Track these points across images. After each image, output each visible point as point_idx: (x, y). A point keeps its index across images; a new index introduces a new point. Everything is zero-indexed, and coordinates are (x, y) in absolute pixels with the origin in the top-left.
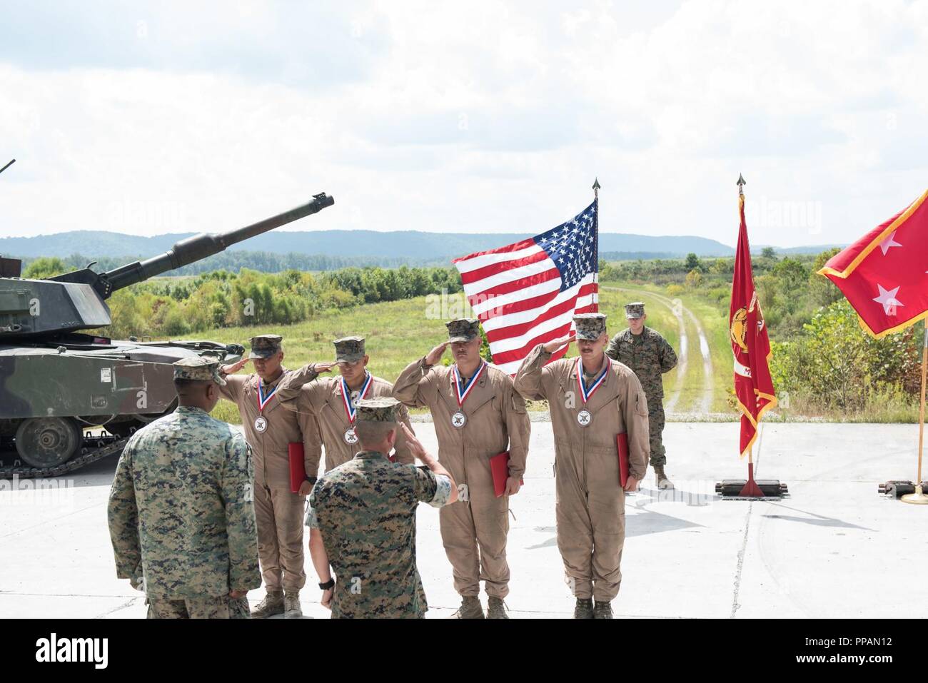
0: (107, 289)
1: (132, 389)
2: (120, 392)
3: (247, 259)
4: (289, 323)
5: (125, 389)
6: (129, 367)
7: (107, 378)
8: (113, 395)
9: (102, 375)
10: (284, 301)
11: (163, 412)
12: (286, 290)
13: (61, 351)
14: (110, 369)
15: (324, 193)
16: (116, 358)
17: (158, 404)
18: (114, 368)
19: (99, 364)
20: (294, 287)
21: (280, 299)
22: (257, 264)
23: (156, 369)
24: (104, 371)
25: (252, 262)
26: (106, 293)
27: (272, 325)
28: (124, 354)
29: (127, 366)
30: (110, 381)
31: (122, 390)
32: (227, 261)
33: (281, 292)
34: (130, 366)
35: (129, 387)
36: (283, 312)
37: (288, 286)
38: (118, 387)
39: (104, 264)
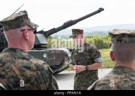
0: (47, 35)
3: (97, 33)
4: (107, 48)
8: (47, 61)
9: (44, 56)
10: (106, 43)
11: (59, 64)
12: (106, 40)
13: (34, 50)
14: (46, 54)
16: (47, 51)
17: (58, 62)
21: (105, 42)
22: (100, 34)
23: (57, 53)
25: (99, 34)
28: (49, 50)
30: (46, 57)
31: (49, 59)
32: (93, 34)
34: (51, 53)
35: (51, 58)
36: (106, 45)
37: (107, 38)
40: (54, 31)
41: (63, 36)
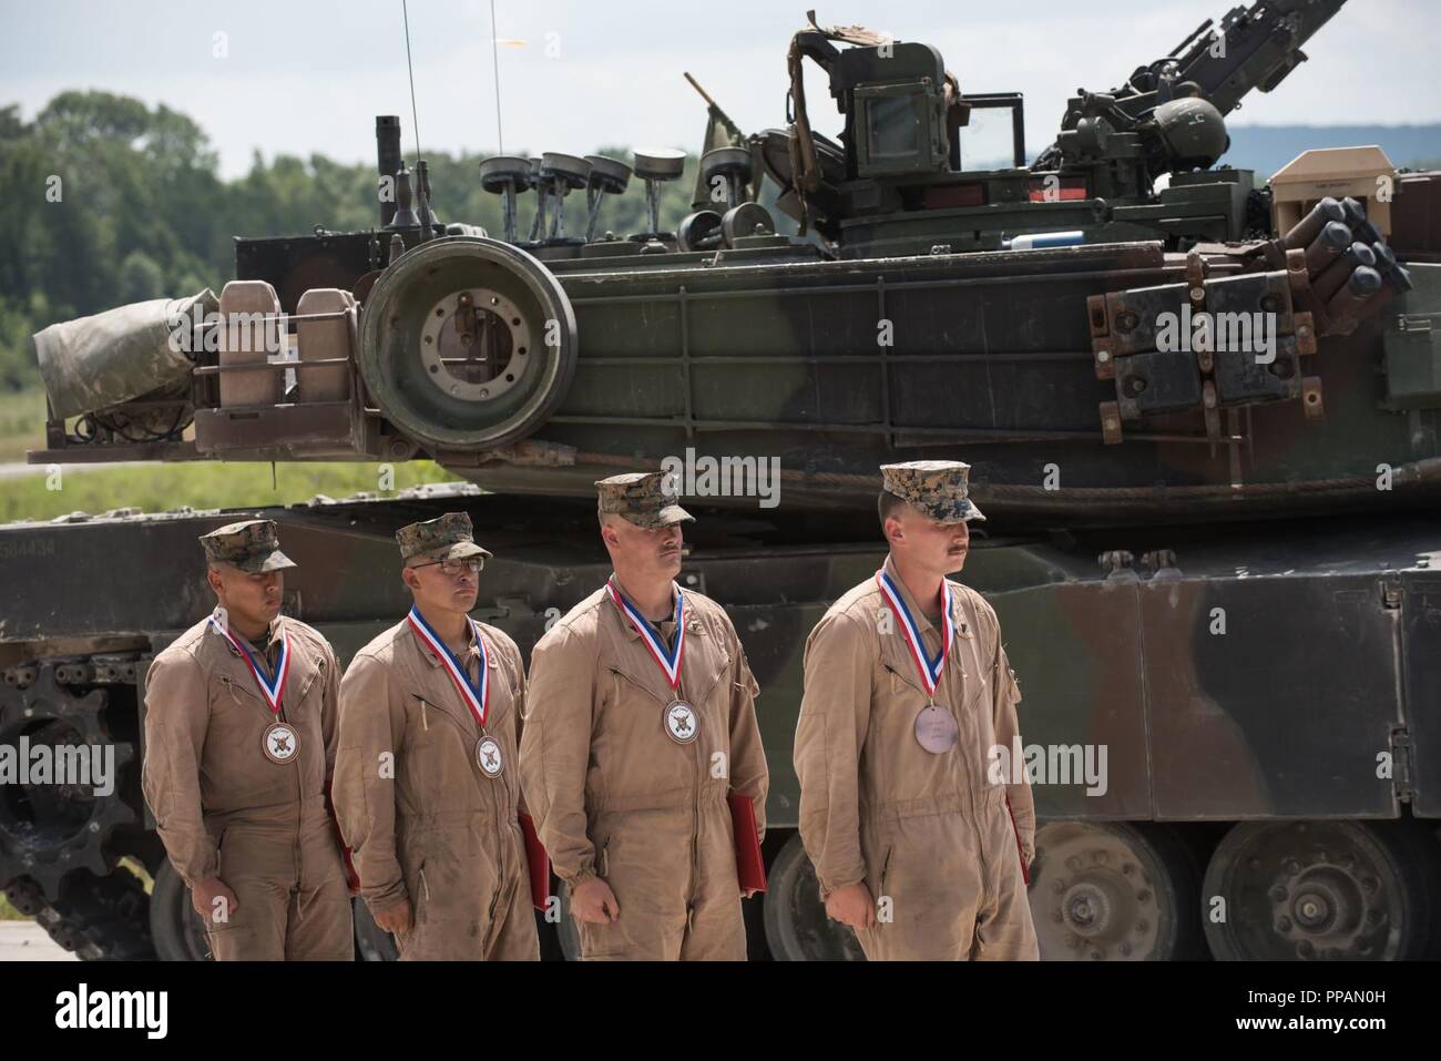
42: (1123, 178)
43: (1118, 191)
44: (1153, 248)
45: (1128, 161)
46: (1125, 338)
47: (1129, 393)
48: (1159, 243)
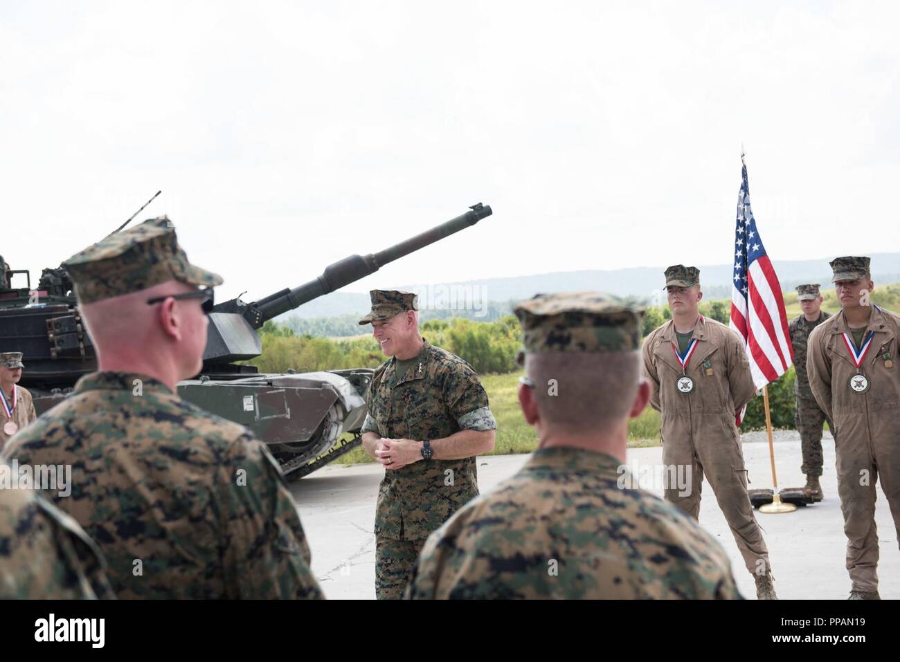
0: (258, 318)
1: (275, 416)
2: (263, 421)
4: (506, 372)
5: (268, 417)
6: (271, 394)
7: (249, 406)
8: (256, 424)
9: (245, 403)
10: (500, 349)
11: (307, 439)
12: (502, 336)
13: (204, 381)
14: (252, 397)
15: (481, 204)
16: (258, 385)
17: (302, 432)
18: (256, 395)
19: (241, 392)
20: (511, 333)
21: (497, 346)
23: (298, 394)
24: (247, 399)
26: (257, 322)
27: (487, 374)
28: (266, 380)
29: (268, 392)
30: (252, 409)
31: (265, 418)
33: (497, 339)
34: (272, 392)
35: (272, 415)
36: (499, 360)
37: (504, 331)
38: (262, 414)
39: (321, 324)
40: (287, 300)
41: (324, 321)
42: (58, 290)
43: (57, 293)
44: (65, 307)
45: (59, 286)
46: (58, 330)
47: (59, 345)
48: (67, 305)
